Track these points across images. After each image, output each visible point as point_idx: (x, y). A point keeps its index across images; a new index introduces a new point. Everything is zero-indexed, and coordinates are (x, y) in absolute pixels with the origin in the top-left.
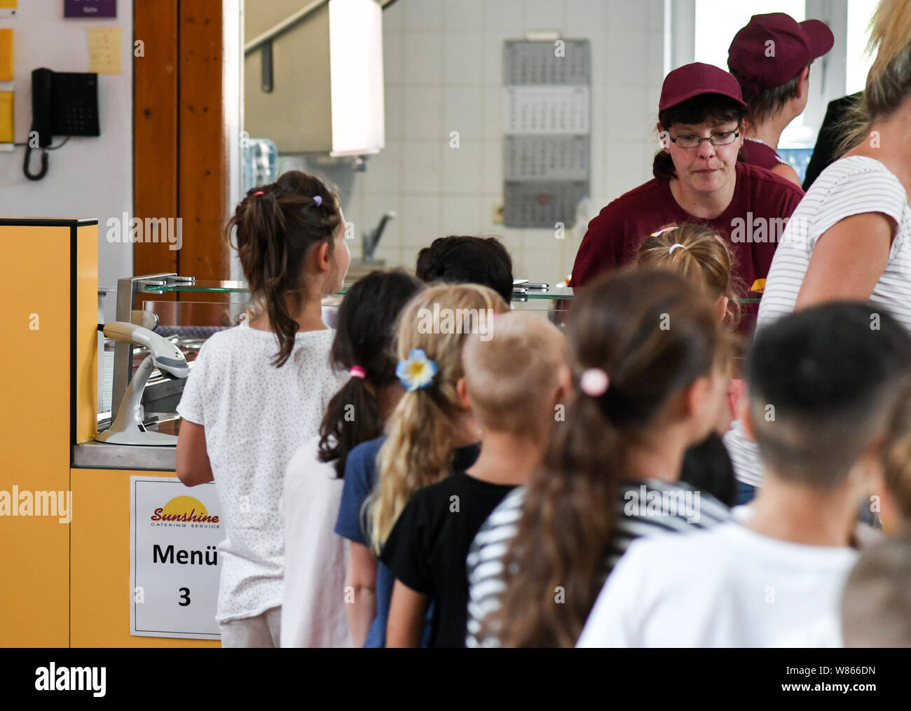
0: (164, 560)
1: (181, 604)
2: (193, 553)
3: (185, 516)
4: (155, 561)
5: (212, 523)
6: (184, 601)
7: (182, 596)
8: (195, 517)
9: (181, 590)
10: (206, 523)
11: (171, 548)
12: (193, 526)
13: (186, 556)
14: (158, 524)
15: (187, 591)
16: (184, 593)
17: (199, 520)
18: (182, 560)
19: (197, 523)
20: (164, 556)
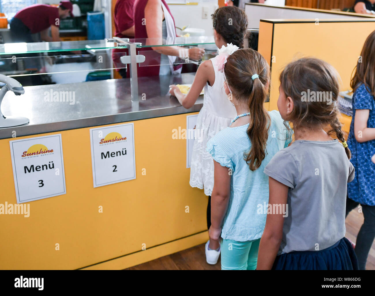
0: (29, 171)
1: (39, 187)
2: (43, 166)
3: (38, 152)
4: (26, 172)
5: (50, 153)
6: (41, 185)
7: (40, 184)
8: (42, 152)
9: (39, 181)
10: (48, 153)
11: (32, 166)
12: (41, 155)
13: (40, 167)
14: (25, 158)
15: (42, 181)
16: (41, 182)
17: (44, 152)
18: (38, 169)
19: (43, 154)
20: (29, 170)
